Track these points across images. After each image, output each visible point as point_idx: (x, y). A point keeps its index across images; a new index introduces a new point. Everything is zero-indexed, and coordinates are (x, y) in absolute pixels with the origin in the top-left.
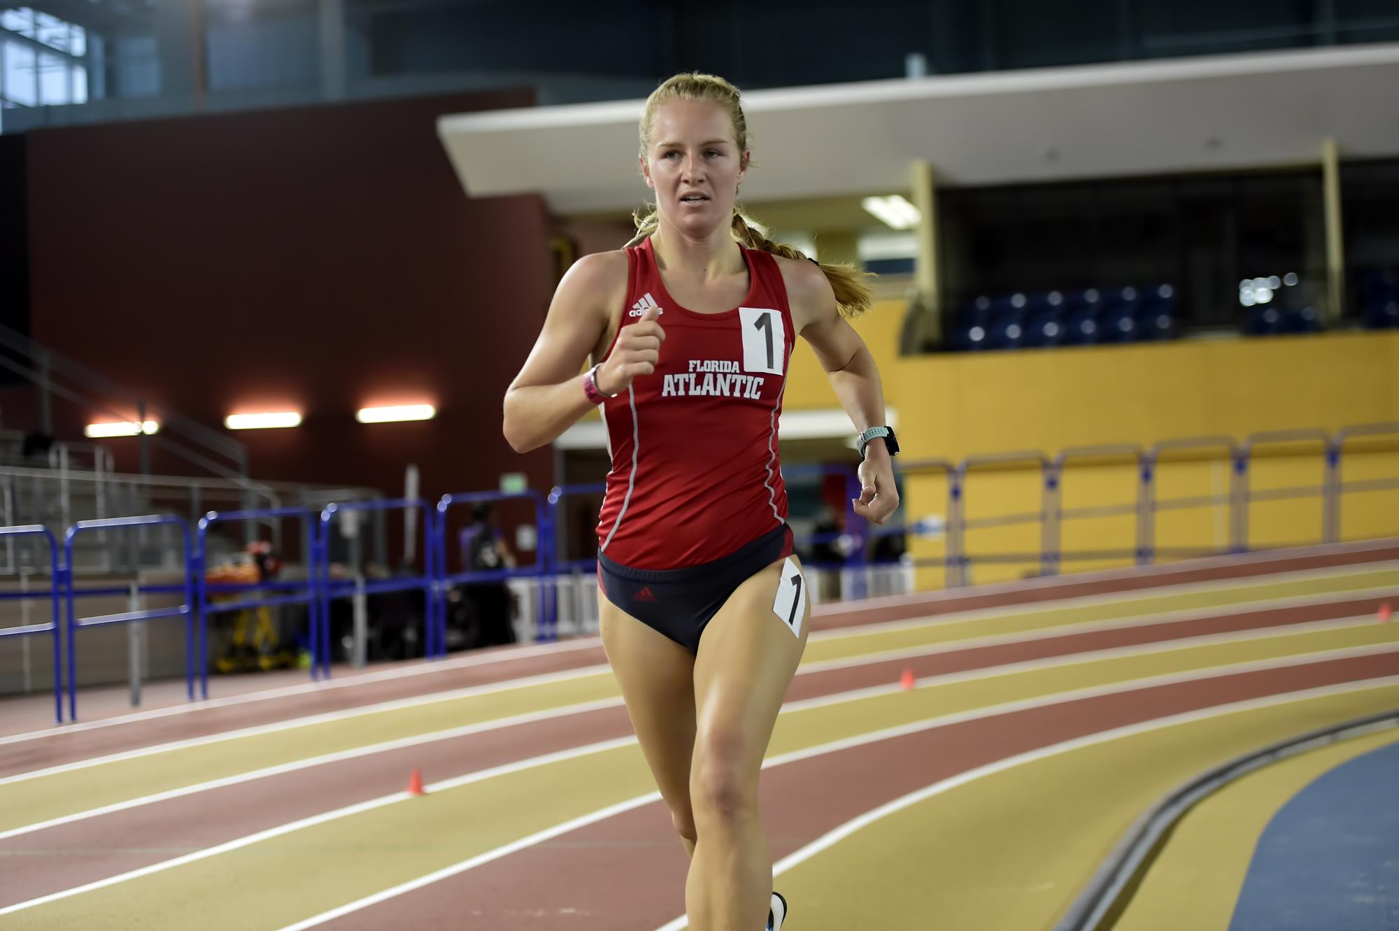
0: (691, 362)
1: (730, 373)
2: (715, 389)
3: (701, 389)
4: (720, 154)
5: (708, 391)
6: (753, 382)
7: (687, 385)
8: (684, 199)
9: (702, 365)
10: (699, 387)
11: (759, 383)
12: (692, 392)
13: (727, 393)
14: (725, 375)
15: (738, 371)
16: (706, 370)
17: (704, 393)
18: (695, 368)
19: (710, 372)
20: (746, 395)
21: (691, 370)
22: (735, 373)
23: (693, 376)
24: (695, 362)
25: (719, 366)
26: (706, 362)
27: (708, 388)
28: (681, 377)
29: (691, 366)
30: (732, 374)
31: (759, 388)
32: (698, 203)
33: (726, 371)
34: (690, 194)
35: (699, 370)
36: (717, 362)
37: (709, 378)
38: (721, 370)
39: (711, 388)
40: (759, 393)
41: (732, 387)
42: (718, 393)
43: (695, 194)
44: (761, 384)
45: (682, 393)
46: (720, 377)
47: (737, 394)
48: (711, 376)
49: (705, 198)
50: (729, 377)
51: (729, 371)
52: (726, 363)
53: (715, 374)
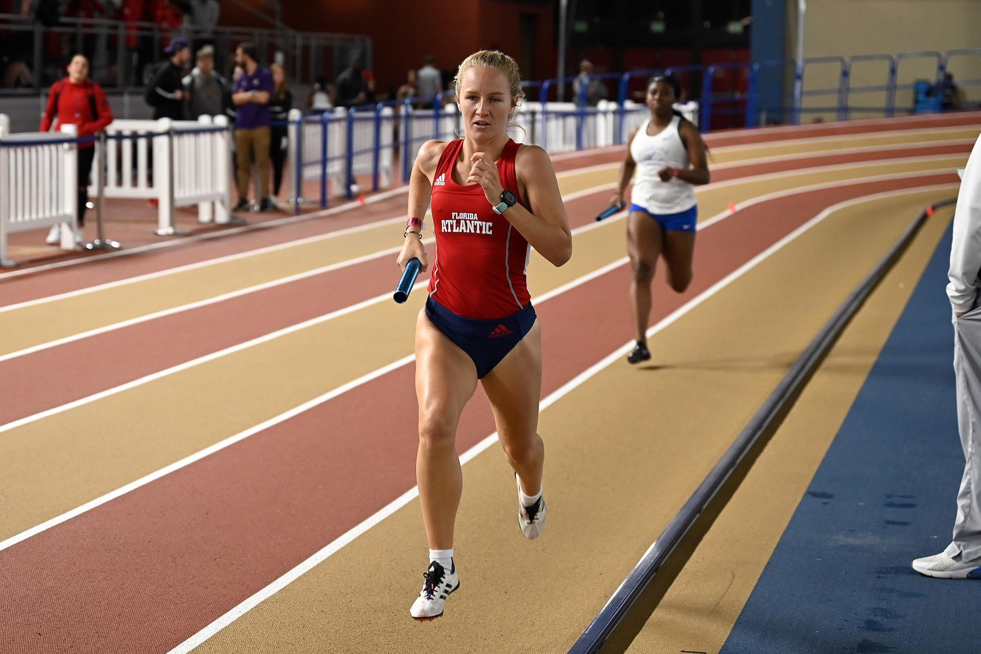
0: (453, 213)
1: (473, 220)
2: (466, 229)
3: (459, 229)
4: (499, 100)
5: (463, 230)
6: (486, 225)
7: (452, 226)
8: (477, 123)
9: (458, 215)
10: (458, 228)
11: (489, 225)
12: (454, 231)
13: (473, 231)
14: (470, 221)
15: (477, 219)
16: (461, 218)
17: (461, 231)
18: (455, 217)
19: (463, 219)
20: (484, 232)
21: (453, 218)
22: (476, 220)
23: (455, 221)
24: (455, 214)
25: (467, 216)
26: (460, 214)
27: (462, 228)
28: (449, 222)
29: (453, 216)
30: (474, 220)
31: (490, 228)
32: (483, 127)
33: (471, 219)
34: (480, 121)
35: (457, 218)
36: (466, 214)
37: (462, 222)
38: (468, 218)
39: (464, 228)
40: (491, 231)
41: (475, 227)
42: (468, 231)
43: (482, 122)
44: (491, 226)
45: (450, 230)
46: (468, 222)
47: (478, 232)
48: (464, 221)
49: (487, 124)
50: (473, 222)
51: (472, 219)
52: (471, 214)
53: (465, 220)
